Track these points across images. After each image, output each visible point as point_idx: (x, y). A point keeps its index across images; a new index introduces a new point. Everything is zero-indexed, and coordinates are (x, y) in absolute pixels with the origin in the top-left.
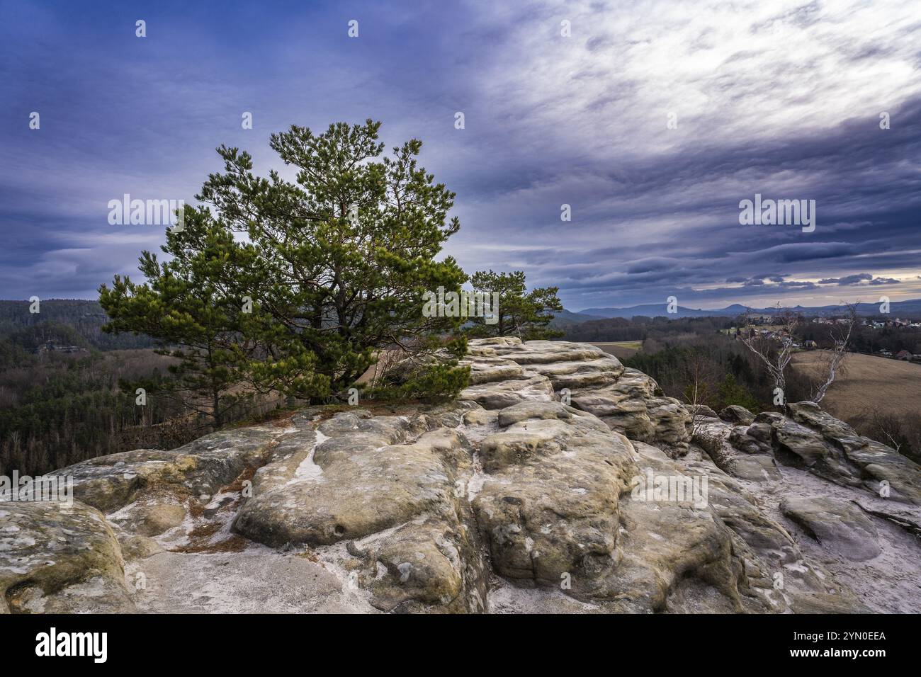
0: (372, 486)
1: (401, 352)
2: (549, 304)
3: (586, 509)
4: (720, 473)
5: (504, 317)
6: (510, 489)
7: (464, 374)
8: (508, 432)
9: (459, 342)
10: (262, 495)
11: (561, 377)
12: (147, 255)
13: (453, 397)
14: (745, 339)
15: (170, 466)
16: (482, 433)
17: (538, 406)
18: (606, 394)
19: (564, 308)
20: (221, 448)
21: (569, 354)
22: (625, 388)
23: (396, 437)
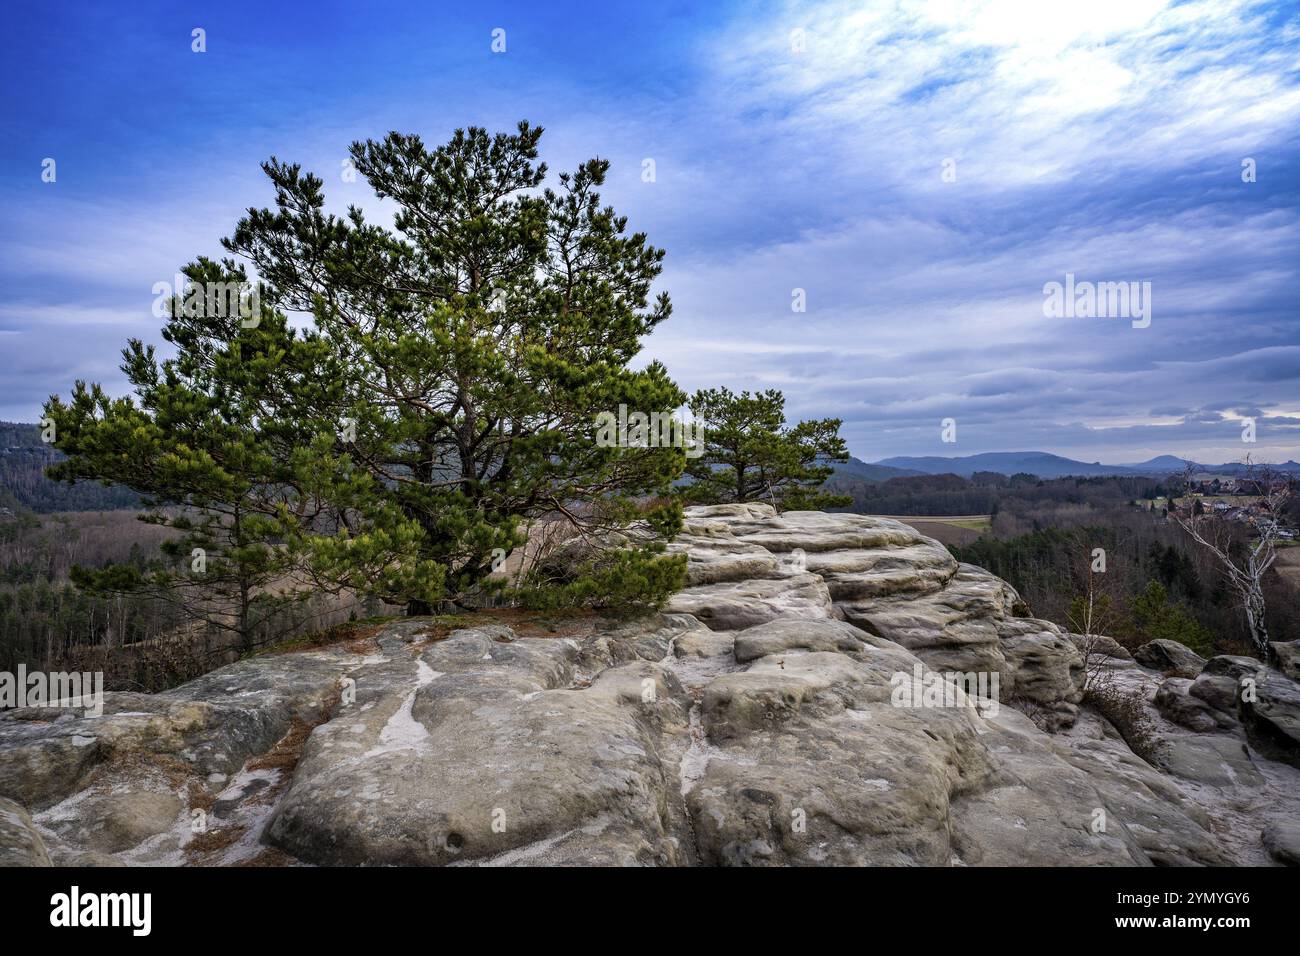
0: (514, 762)
1: (568, 524)
2: (824, 448)
3: (889, 818)
4: (1137, 765)
5: (746, 469)
6: (755, 775)
7: (677, 567)
8: (751, 671)
9: (669, 512)
10: (319, 776)
11: (844, 576)
12: (137, 347)
13: (656, 608)
14: (1183, 519)
15: (158, 722)
16: (705, 673)
17: (803, 627)
18: (924, 610)
19: (852, 455)
20: (250, 691)
21: (860, 536)
22: (961, 600)
23: (557, 676)
